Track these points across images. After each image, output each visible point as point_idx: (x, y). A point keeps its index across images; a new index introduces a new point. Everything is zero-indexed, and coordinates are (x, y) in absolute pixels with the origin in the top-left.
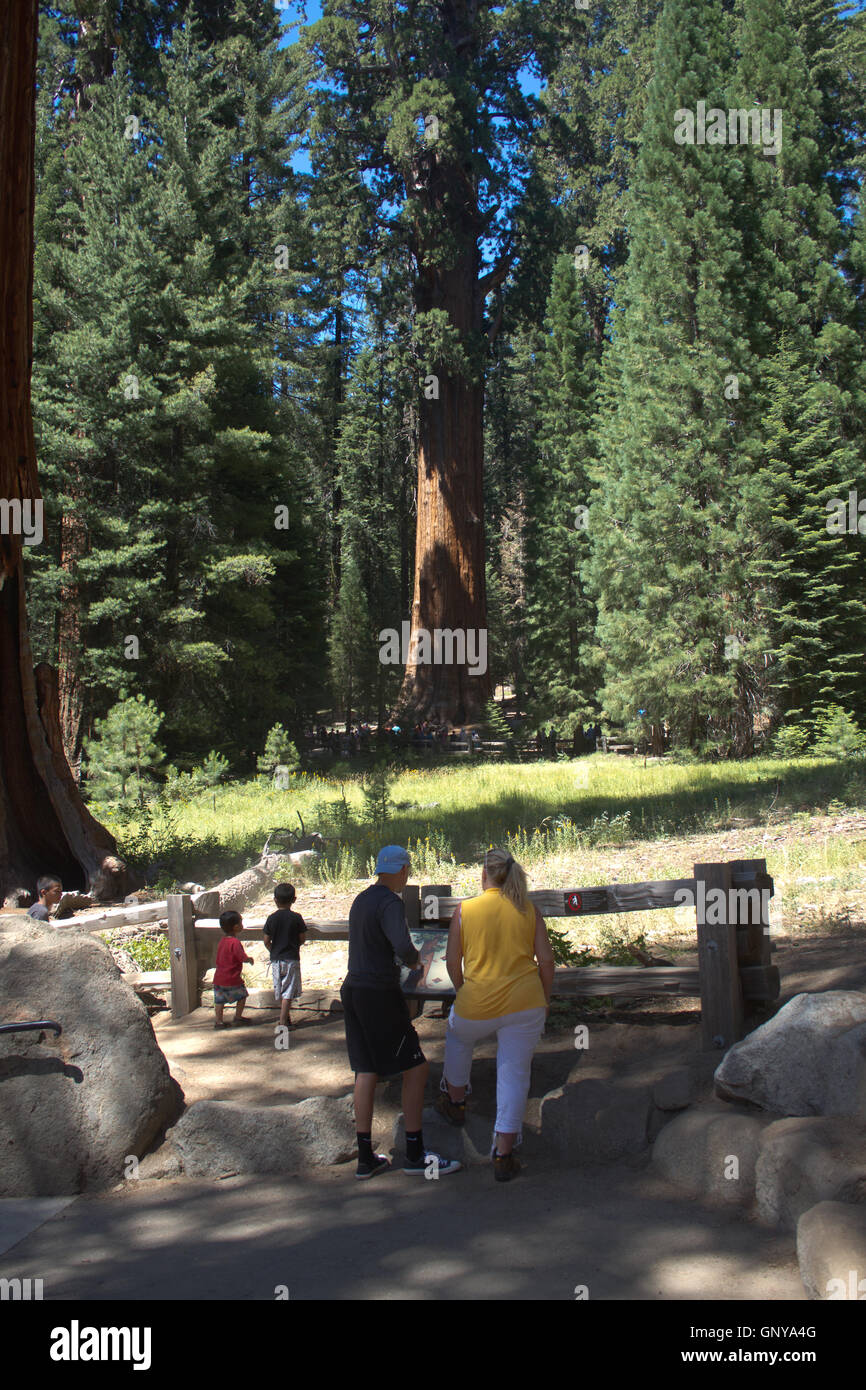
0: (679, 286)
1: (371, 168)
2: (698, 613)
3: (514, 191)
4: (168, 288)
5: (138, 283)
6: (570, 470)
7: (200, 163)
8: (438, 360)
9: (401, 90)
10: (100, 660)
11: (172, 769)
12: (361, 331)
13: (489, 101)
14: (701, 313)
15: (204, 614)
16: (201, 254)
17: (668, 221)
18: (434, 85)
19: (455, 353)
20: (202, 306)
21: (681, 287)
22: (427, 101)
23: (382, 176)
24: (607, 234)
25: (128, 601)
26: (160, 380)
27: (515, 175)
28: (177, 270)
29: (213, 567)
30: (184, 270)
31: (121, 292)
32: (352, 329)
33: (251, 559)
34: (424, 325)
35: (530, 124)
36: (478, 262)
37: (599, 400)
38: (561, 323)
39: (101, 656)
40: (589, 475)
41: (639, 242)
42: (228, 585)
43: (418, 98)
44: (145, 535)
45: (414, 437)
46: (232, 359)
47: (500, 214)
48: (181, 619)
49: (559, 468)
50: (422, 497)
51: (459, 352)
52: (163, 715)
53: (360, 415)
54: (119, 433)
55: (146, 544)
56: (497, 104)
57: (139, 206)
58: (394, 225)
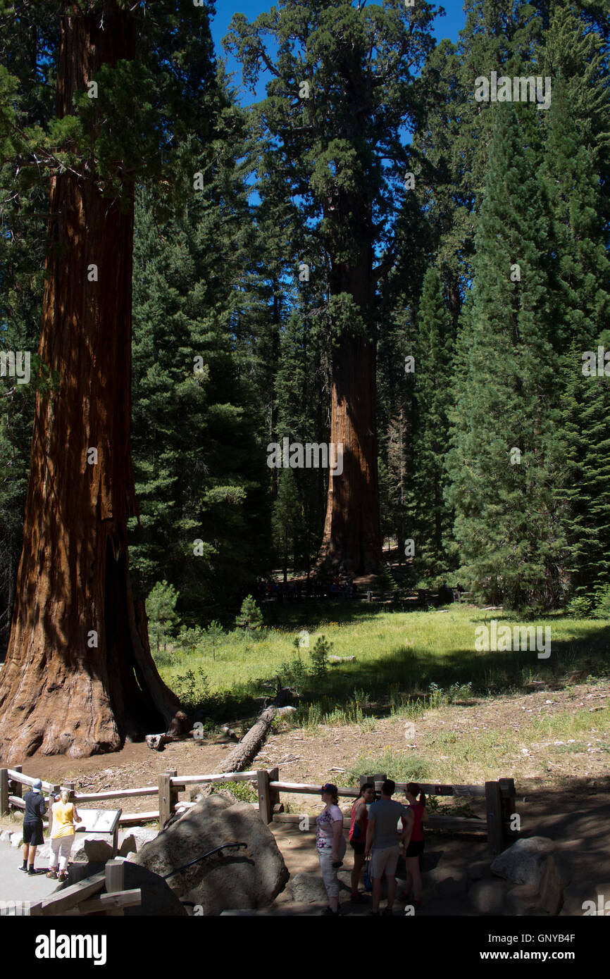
0: (506, 309)
1: (299, 194)
2: (520, 522)
3: (397, 210)
4: (178, 314)
5: (158, 311)
6: (436, 413)
7: (197, 230)
8: (346, 327)
9: (320, 145)
10: (135, 553)
11: (184, 627)
12: (292, 300)
13: (379, 150)
14: (521, 327)
15: (201, 524)
16: (198, 290)
17: (499, 266)
18: (342, 143)
19: (357, 322)
20: (200, 324)
21: (507, 310)
22: (338, 154)
23: (307, 200)
24: (460, 241)
25: (153, 516)
26: (174, 373)
27: (397, 200)
28: (183, 299)
29: (207, 493)
30: (187, 300)
31: (148, 315)
32: (285, 298)
33: (231, 489)
34: (336, 303)
35: (407, 164)
36: (373, 258)
37: (455, 367)
38: (430, 315)
39: (135, 551)
40: (448, 417)
41: (480, 279)
42: (216, 505)
43: (331, 152)
44: (164, 473)
45: (328, 373)
46: (219, 358)
47: (387, 227)
48: (187, 527)
49: (428, 413)
50: (335, 419)
51: (360, 321)
52: (178, 593)
53: (291, 358)
54: (147, 407)
55: (164, 479)
56: (383, 151)
57: (159, 258)
58: (315, 233)
